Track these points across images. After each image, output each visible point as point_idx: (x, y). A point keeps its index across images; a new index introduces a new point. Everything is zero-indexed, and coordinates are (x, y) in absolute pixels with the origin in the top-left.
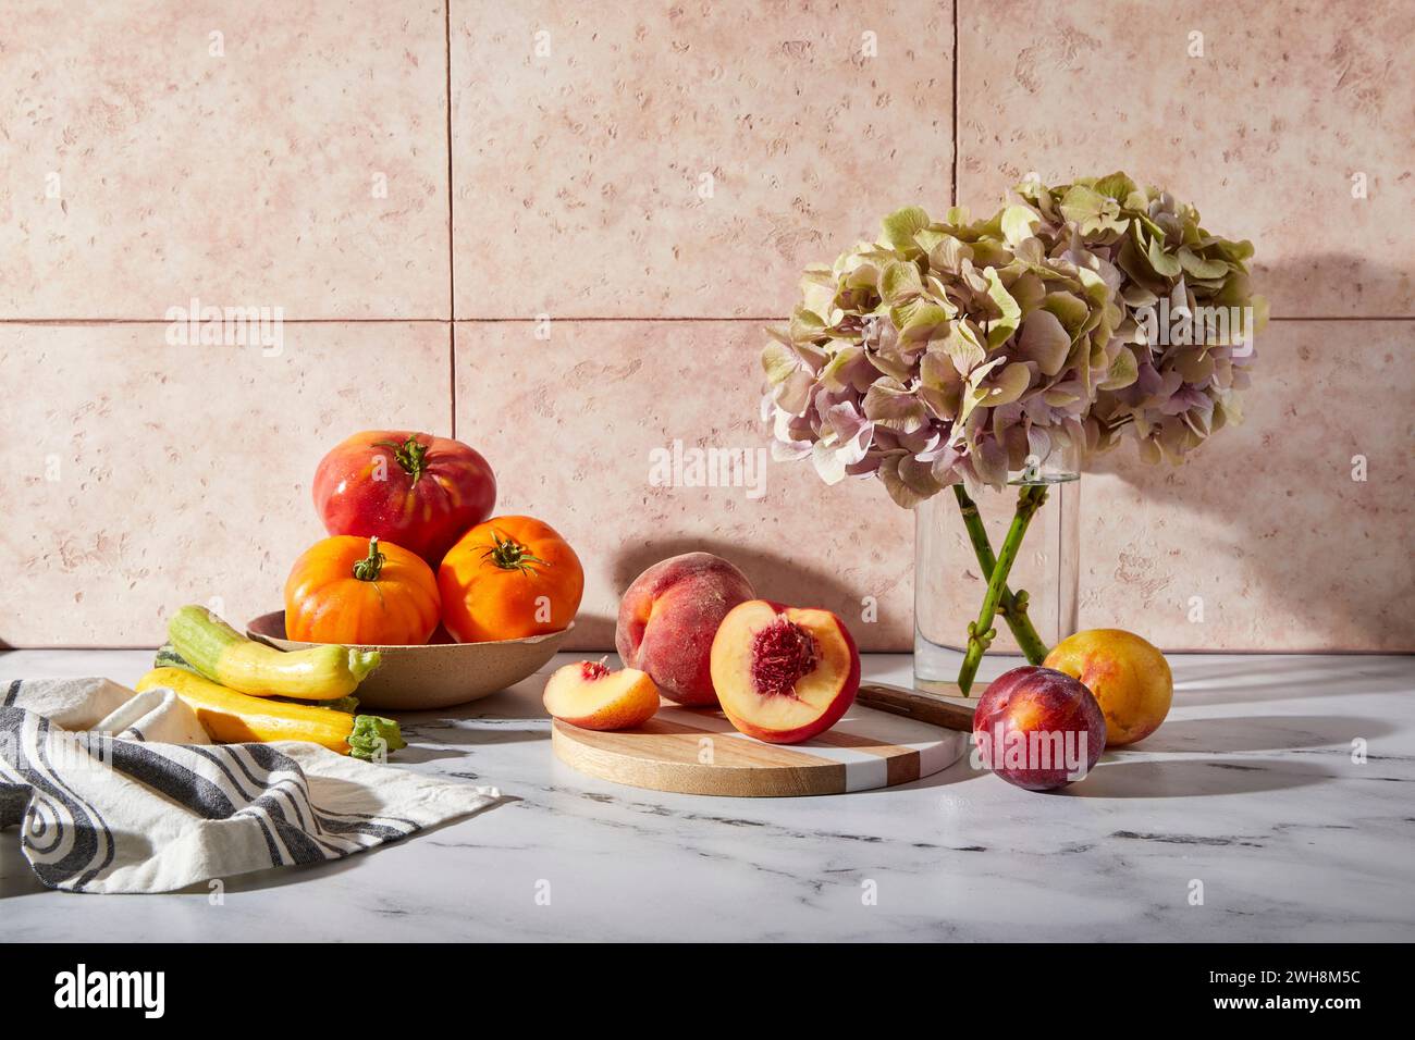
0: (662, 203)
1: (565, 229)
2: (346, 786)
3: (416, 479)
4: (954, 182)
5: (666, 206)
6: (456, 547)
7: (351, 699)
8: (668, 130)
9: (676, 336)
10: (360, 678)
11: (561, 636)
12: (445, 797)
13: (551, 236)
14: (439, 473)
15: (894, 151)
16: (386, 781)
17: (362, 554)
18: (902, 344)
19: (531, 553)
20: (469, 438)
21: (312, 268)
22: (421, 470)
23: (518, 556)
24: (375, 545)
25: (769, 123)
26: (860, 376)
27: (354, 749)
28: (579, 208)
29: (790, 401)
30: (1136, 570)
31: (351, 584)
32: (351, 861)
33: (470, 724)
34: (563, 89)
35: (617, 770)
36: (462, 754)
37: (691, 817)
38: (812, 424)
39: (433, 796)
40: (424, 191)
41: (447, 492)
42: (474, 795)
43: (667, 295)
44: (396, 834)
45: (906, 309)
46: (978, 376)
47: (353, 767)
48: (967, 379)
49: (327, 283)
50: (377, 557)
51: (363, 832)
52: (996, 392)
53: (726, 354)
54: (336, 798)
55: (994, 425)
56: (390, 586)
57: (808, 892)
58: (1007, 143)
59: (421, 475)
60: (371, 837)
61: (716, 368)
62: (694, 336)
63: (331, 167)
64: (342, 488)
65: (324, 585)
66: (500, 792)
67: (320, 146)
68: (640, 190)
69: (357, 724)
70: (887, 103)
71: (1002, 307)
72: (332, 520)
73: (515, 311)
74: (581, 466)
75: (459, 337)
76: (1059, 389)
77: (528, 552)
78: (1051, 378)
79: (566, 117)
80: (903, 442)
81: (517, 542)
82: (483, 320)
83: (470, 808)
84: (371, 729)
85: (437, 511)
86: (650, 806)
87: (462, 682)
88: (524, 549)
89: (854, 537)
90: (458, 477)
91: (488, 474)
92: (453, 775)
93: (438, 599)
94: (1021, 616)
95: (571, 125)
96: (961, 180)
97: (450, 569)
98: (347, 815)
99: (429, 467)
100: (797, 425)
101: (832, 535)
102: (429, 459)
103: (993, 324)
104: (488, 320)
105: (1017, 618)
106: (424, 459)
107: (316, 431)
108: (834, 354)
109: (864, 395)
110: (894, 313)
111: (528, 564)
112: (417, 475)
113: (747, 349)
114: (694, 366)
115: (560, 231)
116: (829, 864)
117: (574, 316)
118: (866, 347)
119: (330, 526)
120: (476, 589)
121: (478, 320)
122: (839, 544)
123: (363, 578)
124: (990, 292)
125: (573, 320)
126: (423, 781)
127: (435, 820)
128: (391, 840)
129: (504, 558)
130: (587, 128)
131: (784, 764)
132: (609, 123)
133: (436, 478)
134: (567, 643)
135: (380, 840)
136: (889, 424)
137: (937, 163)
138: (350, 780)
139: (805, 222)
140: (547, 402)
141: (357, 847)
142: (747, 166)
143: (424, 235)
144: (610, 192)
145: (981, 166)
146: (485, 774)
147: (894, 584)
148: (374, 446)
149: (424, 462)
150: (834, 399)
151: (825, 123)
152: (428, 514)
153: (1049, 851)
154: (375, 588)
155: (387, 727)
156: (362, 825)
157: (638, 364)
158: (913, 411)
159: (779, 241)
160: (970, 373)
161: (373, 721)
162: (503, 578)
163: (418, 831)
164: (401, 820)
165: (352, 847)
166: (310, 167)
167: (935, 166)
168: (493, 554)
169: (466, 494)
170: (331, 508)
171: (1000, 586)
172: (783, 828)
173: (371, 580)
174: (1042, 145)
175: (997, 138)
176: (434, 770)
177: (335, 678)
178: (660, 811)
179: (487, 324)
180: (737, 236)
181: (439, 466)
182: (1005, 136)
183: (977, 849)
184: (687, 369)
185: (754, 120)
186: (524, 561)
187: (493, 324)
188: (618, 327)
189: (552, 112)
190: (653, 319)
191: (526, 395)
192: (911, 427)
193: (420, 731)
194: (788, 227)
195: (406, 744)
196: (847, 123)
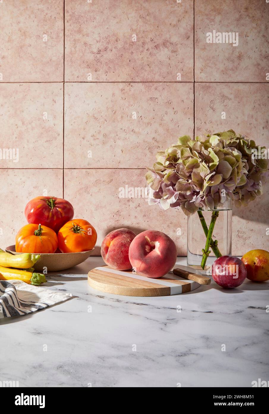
0: (118, 138)
1: (93, 145)
2: (29, 293)
3: (52, 209)
4: (194, 134)
5: (120, 139)
6: (63, 227)
7: (32, 268)
8: (120, 120)
9: (122, 173)
10: (34, 262)
11: (91, 252)
12: (56, 296)
13: (90, 147)
14: (58, 207)
15: (179, 126)
16: (40, 292)
17: (36, 228)
18: (186, 169)
19: (83, 229)
20: (67, 199)
21: (27, 155)
22: (54, 206)
23: (79, 229)
24: (40, 226)
25: (146, 118)
26: (174, 179)
27: (32, 282)
28: (97, 139)
29: (154, 187)
30: (242, 234)
31: (34, 237)
32: (27, 316)
33: (65, 275)
34: (93, 109)
35: (106, 289)
36: (63, 284)
37: (127, 303)
38: (160, 193)
39: (53, 296)
40: (57, 135)
41: (60, 212)
42: (65, 296)
43: (120, 162)
44: (42, 308)
45: (186, 161)
46: (208, 178)
47: (31, 288)
48: (204, 179)
49: (31, 159)
50: (41, 229)
51: (32, 307)
52: (212, 182)
53: (135, 178)
54: (25, 297)
55: (211, 192)
56: (44, 237)
57: (163, 326)
58: (208, 124)
59: (53, 208)
60: (35, 309)
61: (132, 181)
62: (127, 173)
63: (33, 129)
64: (32, 211)
65: (26, 237)
66: (72, 295)
67: (30, 123)
68: (113, 135)
69: (33, 276)
70: (177, 113)
71: (214, 159)
72: (30, 219)
73: (80, 166)
74: (97, 207)
75: (65, 173)
76: (228, 182)
77: (82, 229)
78: (226, 179)
79: (94, 116)
80: (186, 197)
81: (79, 226)
82: (72, 169)
83: (64, 300)
84: (37, 277)
85: (58, 218)
86: (115, 299)
87: (63, 264)
88: (81, 228)
89: (168, 226)
90: (64, 208)
91: (72, 208)
92: (60, 290)
93: (57, 240)
94: (216, 247)
95: (95, 118)
96: (196, 133)
97: (61, 233)
98: (28, 302)
99: (56, 206)
100: (155, 194)
101: (162, 225)
102: (56, 204)
103: (210, 164)
104: (73, 169)
105: (215, 248)
106: (55, 204)
107: (27, 197)
108: (166, 174)
109: (175, 184)
110: (183, 161)
111: (82, 232)
112: (52, 208)
113: (140, 176)
114: (126, 181)
115: (92, 146)
116: (168, 317)
117: (95, 168)
118: (176, 171)
119: (29, 221)
120: (68, 238)
121: (70, 169)
122: (165, 228)
123: (37, 235)
124: (210, 155)
125: (95, 169)
126: (51, 292)
127: (53, 303)
128: (40, 310)
129: (76, 230)
130: (99, 119)
131: (153, 287)
132: (105, 118)
133: (57, 208)
134: (93, 254)
135: (37, 309)
136: (182, 192)
137: (190, 129)
138: (30, 291)
139: (156, 144)
140: (88, 190)
141: (30, 312)
142: (141, 129)
143: (57, 146)
144: (105, 136)
145: (201, 130)
146: (69, 290)
147: (179, 238)
148: (41, 200)
149: (54, 204)
150: (167, 186)
151: (161, 118)
152: (55, 218)
153: (231, 312)
154: (40, 238)
155: (41, 276)
156: (32, 305)
157: (112, 180)
158: (188, 189)
159: (149, 148)
160: (205, 177)
161: (38, 274)
162: (75, 235)
163: (48, 307)
164: (43, 303)
165: (28, 311)
166: (27, 129)
167: (189, 130)
168: (73, 229)
169: (65, 213)
170: (29, 216)
171: (210, 239)
172: (154, 306)
173: (39, 236)
174: (216, 125)
175: (205, 123)
176: (54, 288)
177: (27, 262)
178: (118, 301)
179: (72, 170)
180: (138, 147)
181: (58, 206)
182: (207, 122)
183: (210, 312)
184: (125, 182)
185: (143, 117)
186: (81, 231)
187: (74, 169)
188: (107, 171)
189: (91, 115)
190: (116, 169)
191: (82, 188)
192: (188, 193)
193: (51, 277)
194: (151, 145)
195: (47, 281)
196: (166, 118)
